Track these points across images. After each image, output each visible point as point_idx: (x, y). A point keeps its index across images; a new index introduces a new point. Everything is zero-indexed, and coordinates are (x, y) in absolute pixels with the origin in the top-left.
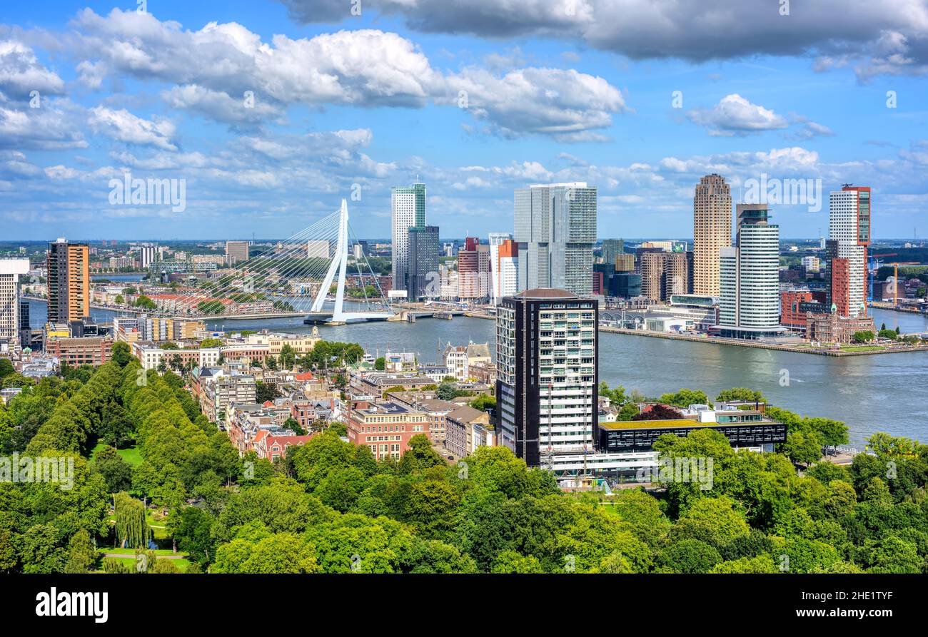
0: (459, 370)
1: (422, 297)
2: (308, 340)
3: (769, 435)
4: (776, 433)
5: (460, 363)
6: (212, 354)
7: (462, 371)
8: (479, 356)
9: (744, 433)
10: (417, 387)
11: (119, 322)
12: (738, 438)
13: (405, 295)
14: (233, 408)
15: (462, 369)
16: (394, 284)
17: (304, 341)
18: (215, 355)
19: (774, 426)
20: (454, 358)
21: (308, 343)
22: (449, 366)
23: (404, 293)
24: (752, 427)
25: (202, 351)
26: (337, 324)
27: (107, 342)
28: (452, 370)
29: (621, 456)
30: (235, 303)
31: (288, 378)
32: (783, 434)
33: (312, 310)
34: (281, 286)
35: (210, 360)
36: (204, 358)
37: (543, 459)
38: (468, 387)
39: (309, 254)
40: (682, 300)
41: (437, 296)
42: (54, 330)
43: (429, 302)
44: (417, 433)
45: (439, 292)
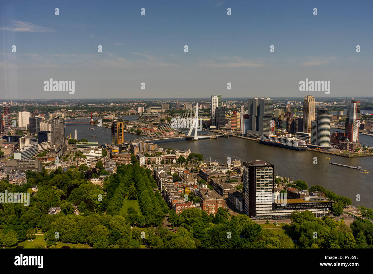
1: (220, 128)
2: (187, 153)
3: (327, 205)
4: (329, 205)
6: (159, 158)
8: (237, 164)
9: (319, 205)
10: (219, 176)
12: (317, 206)
13: (215, 128)
14: (166, 188)
17: (186, 153)
19: (328, 203)
21: (187, 154)
24: (321, 203)
25: (156, 158)
26: (196, 139)
27: (129, 155)
29: (281, 211)
31: (182, 172)
32: (331, 205)
33: (188, 135)
35: (159, 160)
36: (157, 160)
37: (257, 212)
38: (235, 177)
39: (186, 108)
40: (299, 134)
41: (225, 128)
42: (114, 150)
43: (222, 130)
44: (220, 203)
45: (225, 126)
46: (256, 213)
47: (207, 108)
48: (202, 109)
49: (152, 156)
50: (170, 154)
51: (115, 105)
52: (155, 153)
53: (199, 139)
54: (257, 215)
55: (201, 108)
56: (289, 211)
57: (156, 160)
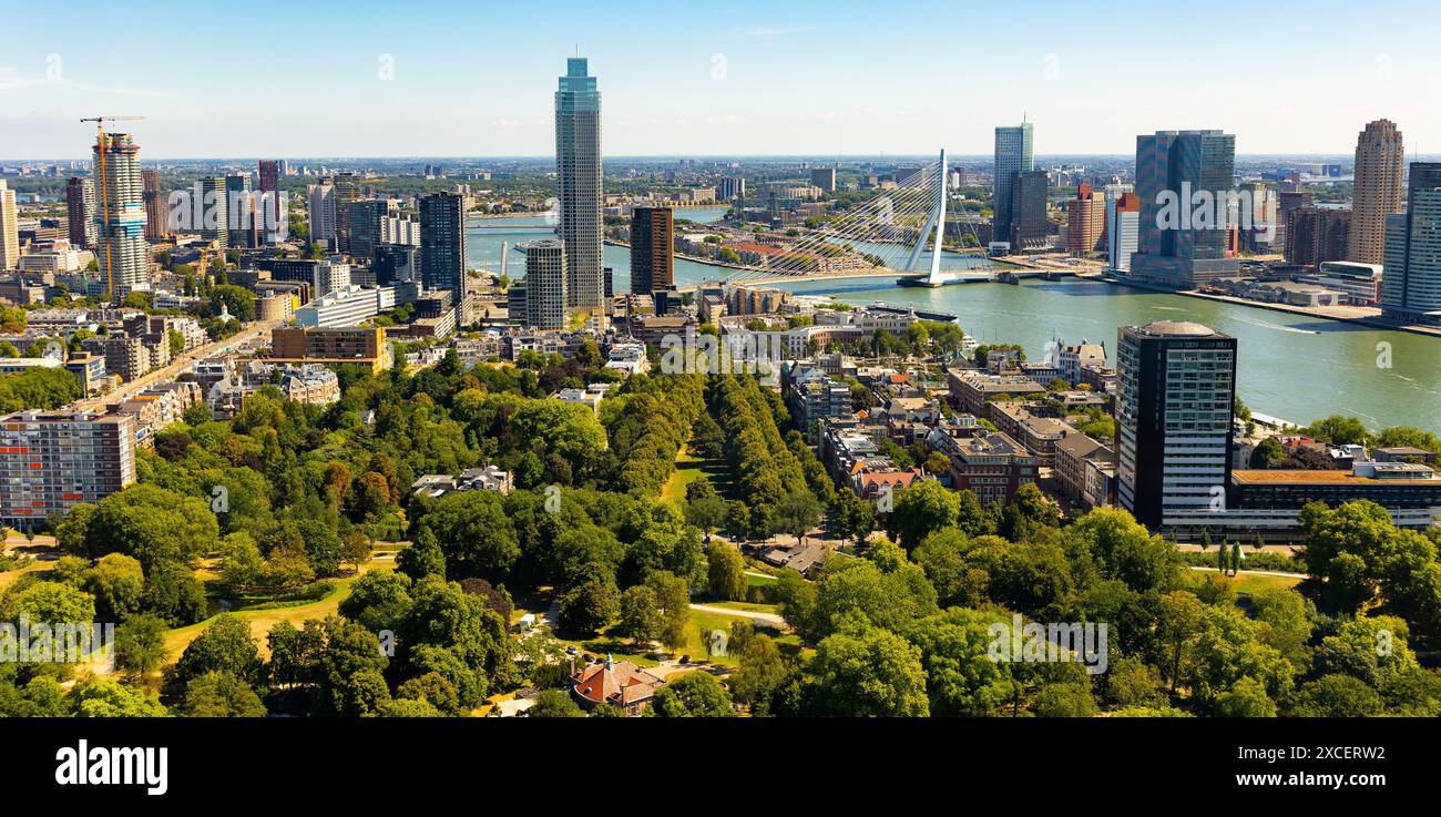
1: (1027, 248)
5: (1071, 364)
6: (801, 338)
9: (1409, 494)
12: (1402, 499)
13: (1008, 248)
15: (1074, 371)
20: (1065, 359)
21: (903, 325)
22: (1059, 367)
24: (1420, 488)
29: (1257, 512)
31: (883, 378)
35: (799, 343)
36: (793, 343)
37: (1166, 512)
38: (1081, 400)
40: (1334, 268)
41: (1044, 248)
42: (638, 306)
44: (1024, 476)
45: (1045, 243)
46: (1162, 517)
47: (976, 186)
48: (959, 190)
49: (774, 330)
52: (784, 320)
53: (947, 284)
54: (1166, 521)
55: (955, 187)
56: (1289, 512)
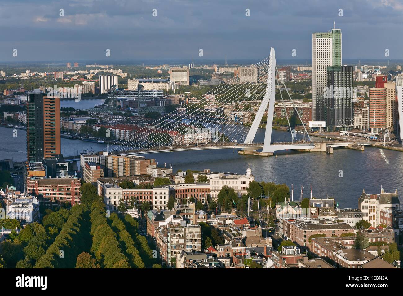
0: (372, 214)
1: (338, 126)
2: (243, 180)
5: (373, 209)
6: (163, 193)
7: (374, 216)
8: (389, 203)
11: (85, 159)
13: (324, 126)
14: (183, 257)
15: (374, 214)
16: (314, 115)
17: (240, 180)
18: (165, 193)
20: (367, 205)
21: (243, 183)
22: (364, 211)
23: (323, 124)
25: (154, 190)
26: (267, 155)
27: (76, 182)
28: (366, 215)
30: (179, 134)
31: (228, 222)
33: (246, 142)
34: (218, 114)
35: (161, 198)
36: (156, 196)
39: (240, 80)
41: (351, 126)
42: (33, 170)
43: (344, 132)
45: (353, 122)
47: (299, 81)
48: (286, 83)
49: (141, 187)
50: (193, 183)
51: (37, 75)
52: (149, 181)
53: (276, 153)
55: (282, 80)
57: (154, 198)
